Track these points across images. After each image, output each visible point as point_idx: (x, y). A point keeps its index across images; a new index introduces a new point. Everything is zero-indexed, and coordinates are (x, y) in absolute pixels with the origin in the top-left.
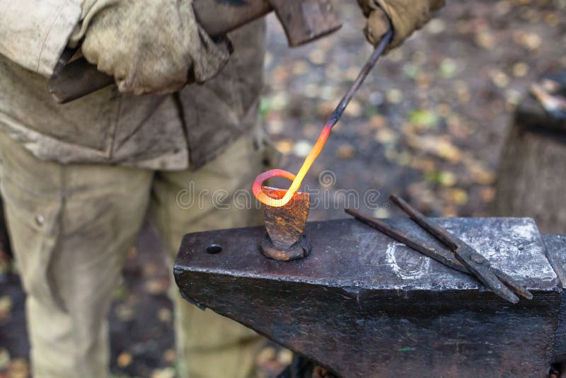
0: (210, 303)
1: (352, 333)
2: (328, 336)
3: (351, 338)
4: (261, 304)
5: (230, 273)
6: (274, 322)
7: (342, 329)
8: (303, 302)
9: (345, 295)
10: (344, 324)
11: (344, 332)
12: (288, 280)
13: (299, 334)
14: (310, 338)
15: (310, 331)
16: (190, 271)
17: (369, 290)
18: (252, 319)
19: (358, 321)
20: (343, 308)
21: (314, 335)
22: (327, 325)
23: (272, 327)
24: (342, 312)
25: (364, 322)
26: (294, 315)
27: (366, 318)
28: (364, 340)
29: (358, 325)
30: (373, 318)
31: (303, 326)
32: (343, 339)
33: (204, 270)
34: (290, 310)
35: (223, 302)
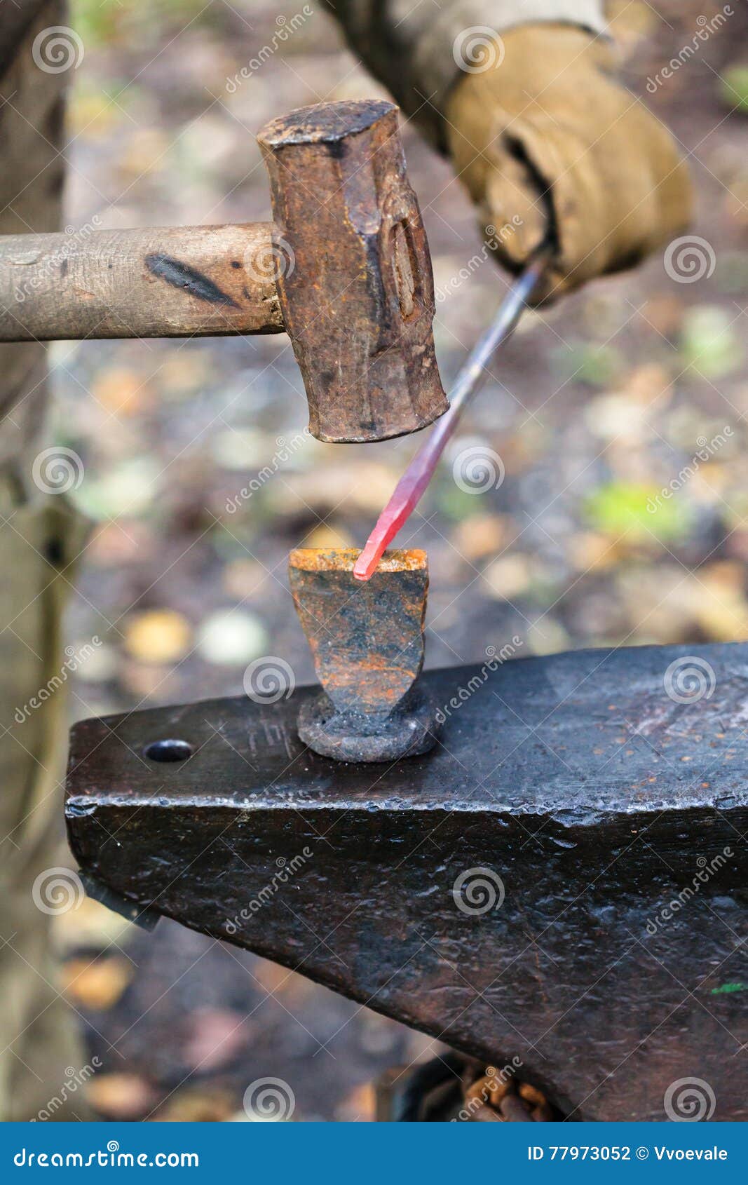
0: (172, 899)
1: (583, 951)
2: (514, 967)
3: (581, 967)
4: (323, 886)
5: (230, 803)
6: (360, 940)
7: (554, 939)
8: (442, 868)
9: (559, 837)
10: (560, 926)
11: (559, 948)
12: (396, 807)
13: (433, 970)
14: (465, 977)
15: (464, 957)
16: (114, 807)
17: (624, 814)
18: (296, 935)
19: (598, 913)
20: (556, 878)
21: (476, 969)
22: (510, 932)
23: (356, 953)
24: (554, 888)
25: (614, 915)
26: (414, 913)
27: (617, 902)
28: (614, 970)
29: (596, 923)
30: (637, 900)
31: (445, 941)
32: (555, 973)
33: (155, 802)
34: (405, 898)
35: (209, 893)
